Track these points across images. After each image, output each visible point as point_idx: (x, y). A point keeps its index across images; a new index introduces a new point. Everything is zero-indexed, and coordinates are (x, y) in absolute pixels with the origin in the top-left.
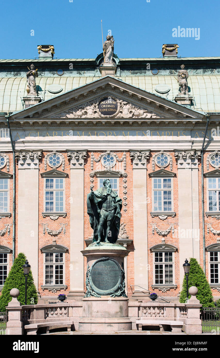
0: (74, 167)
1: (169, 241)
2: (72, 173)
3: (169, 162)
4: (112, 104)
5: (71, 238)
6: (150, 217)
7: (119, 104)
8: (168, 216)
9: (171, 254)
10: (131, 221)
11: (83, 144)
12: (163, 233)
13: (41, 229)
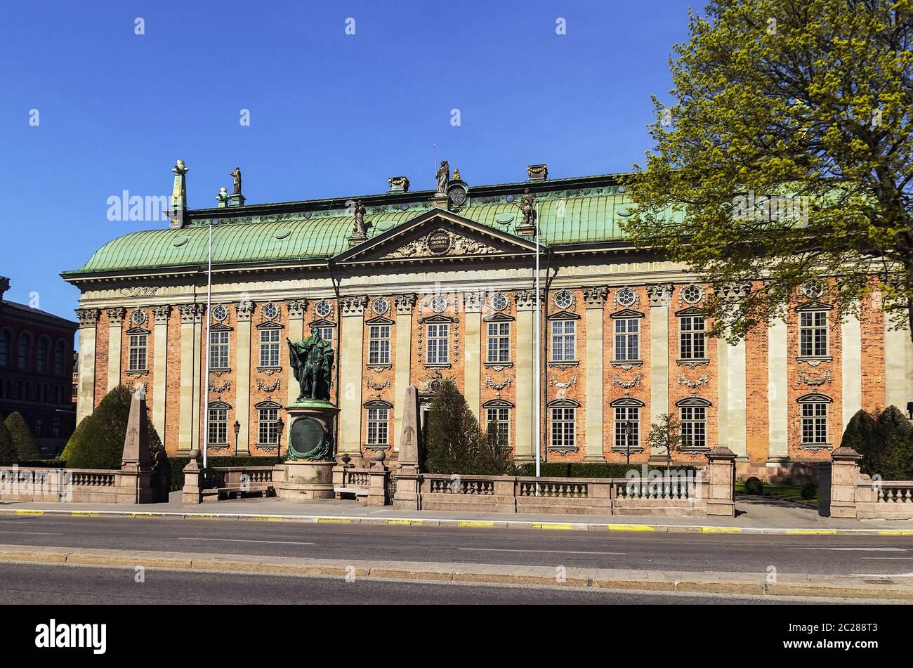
0: (401, 313)
1: (505, 394)
2: (399, 319)
3: (506, 303)
4: (444, 240)
5: (396, 393)
6: (483, 368)
7: (451, 239)
8: (505, 366)
9: (506, 411)
10: (462, 373)
11: (410, 287)
12: (498, 387)
13: (365, 383)
